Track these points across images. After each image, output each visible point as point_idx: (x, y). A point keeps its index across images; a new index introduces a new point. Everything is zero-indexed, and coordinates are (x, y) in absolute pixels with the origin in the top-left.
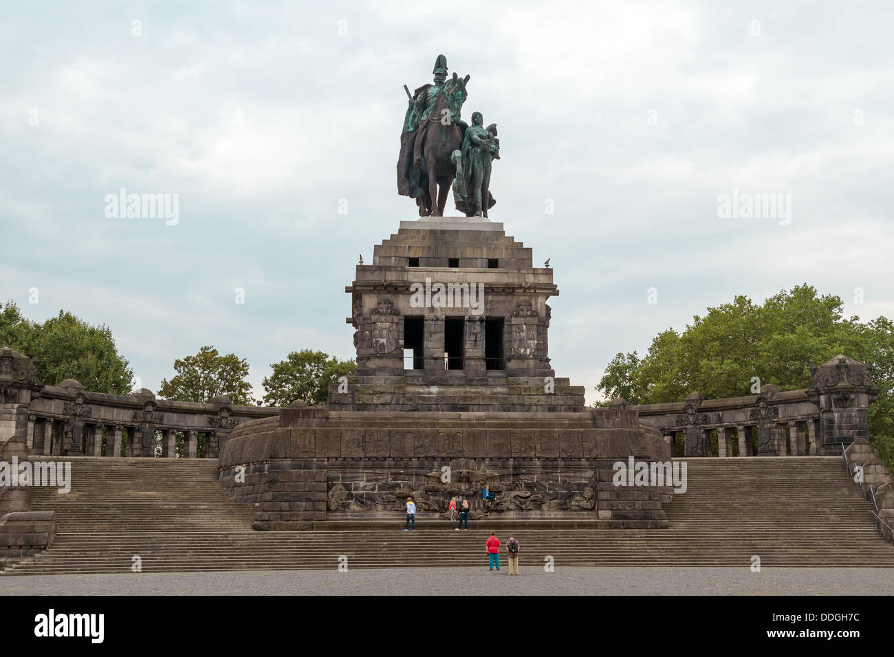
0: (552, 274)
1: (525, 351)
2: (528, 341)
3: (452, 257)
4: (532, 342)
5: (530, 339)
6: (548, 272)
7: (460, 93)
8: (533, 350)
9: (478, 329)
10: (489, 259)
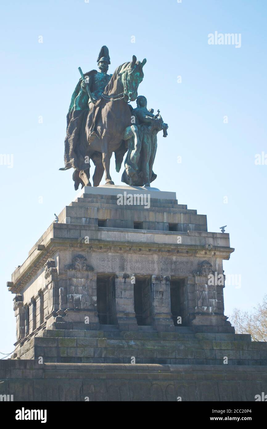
0: (229, 238)
1: (208, 309)
2: (210, 300)
3: (137, 220)
4: (214, 300)
5: (212, 298)
6: (225, 237)
7: (138, 74)
8: (215, 309)
9: (163, 287)
10: (169, 224)
